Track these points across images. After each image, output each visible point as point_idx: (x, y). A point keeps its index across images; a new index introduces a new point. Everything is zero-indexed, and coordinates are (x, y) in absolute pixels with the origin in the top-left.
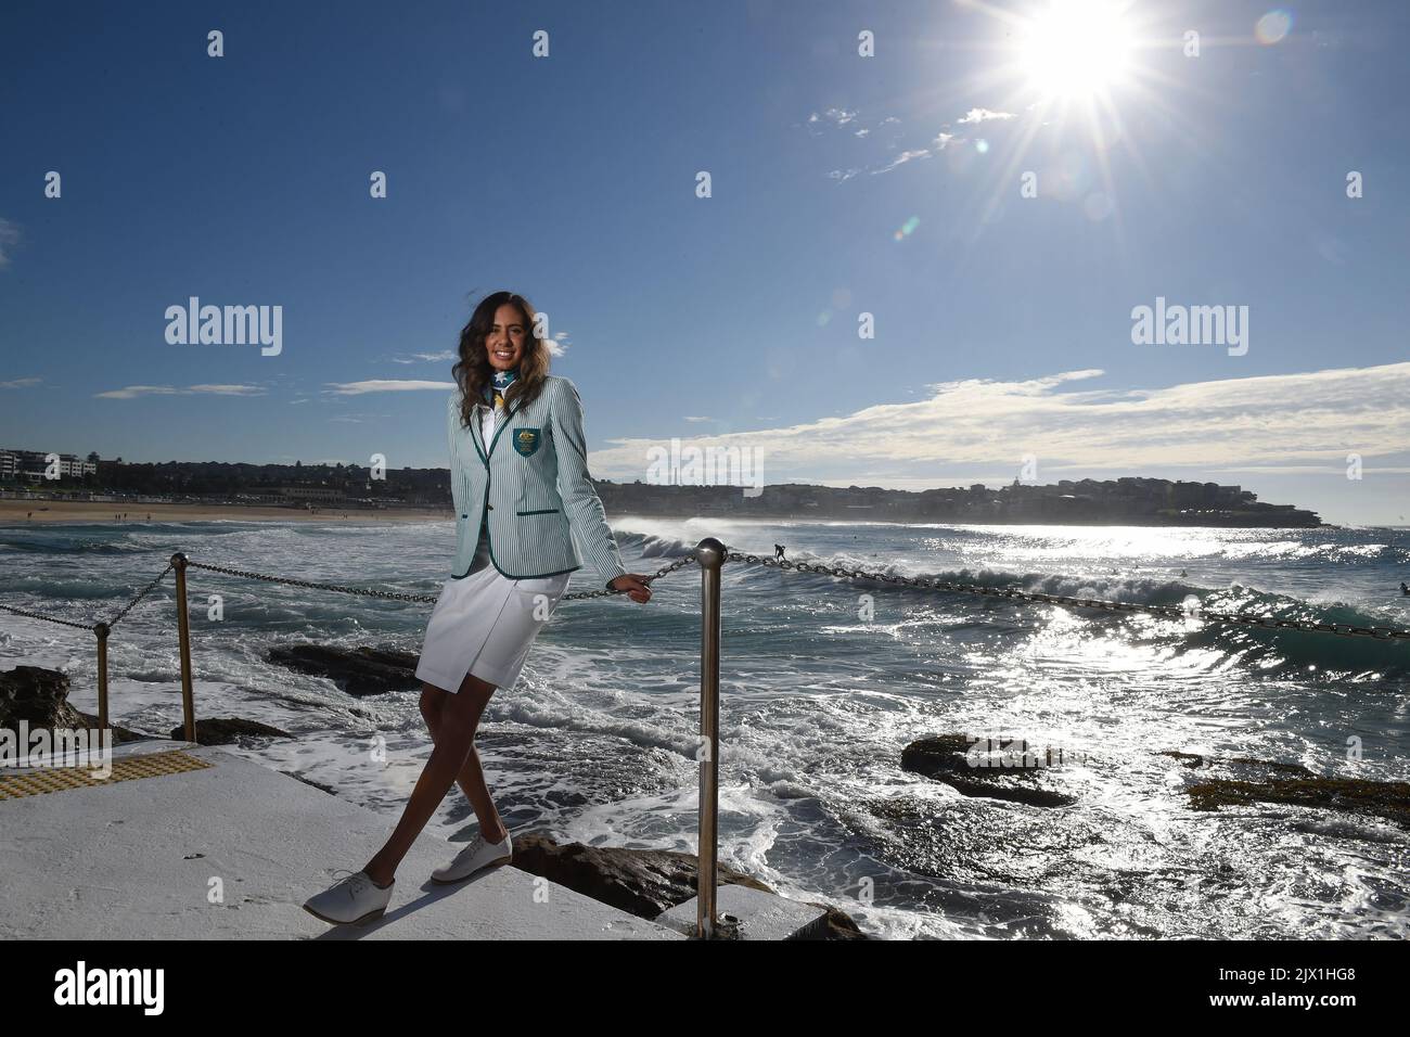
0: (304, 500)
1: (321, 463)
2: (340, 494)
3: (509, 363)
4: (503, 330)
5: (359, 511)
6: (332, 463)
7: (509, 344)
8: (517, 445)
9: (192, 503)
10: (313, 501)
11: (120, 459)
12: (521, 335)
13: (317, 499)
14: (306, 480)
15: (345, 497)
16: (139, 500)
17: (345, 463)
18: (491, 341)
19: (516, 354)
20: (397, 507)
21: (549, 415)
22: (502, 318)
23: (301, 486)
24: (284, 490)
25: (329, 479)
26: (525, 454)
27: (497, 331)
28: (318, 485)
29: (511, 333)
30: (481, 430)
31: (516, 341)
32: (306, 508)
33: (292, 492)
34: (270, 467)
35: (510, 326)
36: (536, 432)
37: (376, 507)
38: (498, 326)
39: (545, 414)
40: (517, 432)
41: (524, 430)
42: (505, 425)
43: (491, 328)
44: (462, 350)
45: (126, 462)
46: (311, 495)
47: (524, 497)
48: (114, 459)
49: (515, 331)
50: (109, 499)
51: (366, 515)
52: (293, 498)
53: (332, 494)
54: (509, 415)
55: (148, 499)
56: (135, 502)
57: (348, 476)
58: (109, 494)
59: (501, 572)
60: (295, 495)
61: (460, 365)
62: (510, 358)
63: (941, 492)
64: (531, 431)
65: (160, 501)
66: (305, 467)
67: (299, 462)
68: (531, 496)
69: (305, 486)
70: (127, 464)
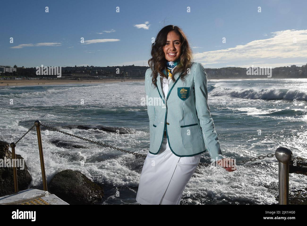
0: (78, 77)
1: (82, 66)
2: (88, 75)
3: (175, 58)
4: (171, 43)
5: (94, 80)
6: (85, 66)
7: (175, 50)
8: (180, 95)
9: (46, 79)
10: (80, 77)
11: (23, 67)
12: (179, 45)
13: (82, 77)
14: (78, 71)
15: (90, 76)
16: (30, 79)
17: (90, 66)
18: (166, 48)
19: (178, 54)
20: (106, 79)
21: (193, 81)
22: (171, 37)
23: (76, 73)
24: (72, 75)
25: (85, 71)
26: (183, 99)
27: (168, 44)
28: (82, 73)
29: (175, 44)
30: (162, 88)
31: (177, 48)
32: (79, 80)
33: (74, 75)
34: (68, 68)
35: (175, 41)
36: (188, 89)
37: (99, 79)
38: (169, 41)
39: (191, 80)
40: (179, 89)
41: (182, 88)
42: (174, 86)
43: (166, 43)
44: (153, 53)
45: (25, 67)
46: (80, 76)
47: (183, 118)
48: (22, 67)
49: (176, 43)
50: (20, 79)
51: (97, 81)
52: (75, 77)
53: (86, 75)
54: (175, 81)
55: (32, 79)
56: (29, 80)
57: (91, 70)
58: (21, 77)
59: (173, 152)
60: (75, 76)
61: (151, 60)
62: (175, 56)
63: (280, 68)
64: (185, 88)
65: (36, 79)
66: (78, 67)
67: (76, 66)
68: (186, 118)
69: (78, 73)
70: (25, 68)
